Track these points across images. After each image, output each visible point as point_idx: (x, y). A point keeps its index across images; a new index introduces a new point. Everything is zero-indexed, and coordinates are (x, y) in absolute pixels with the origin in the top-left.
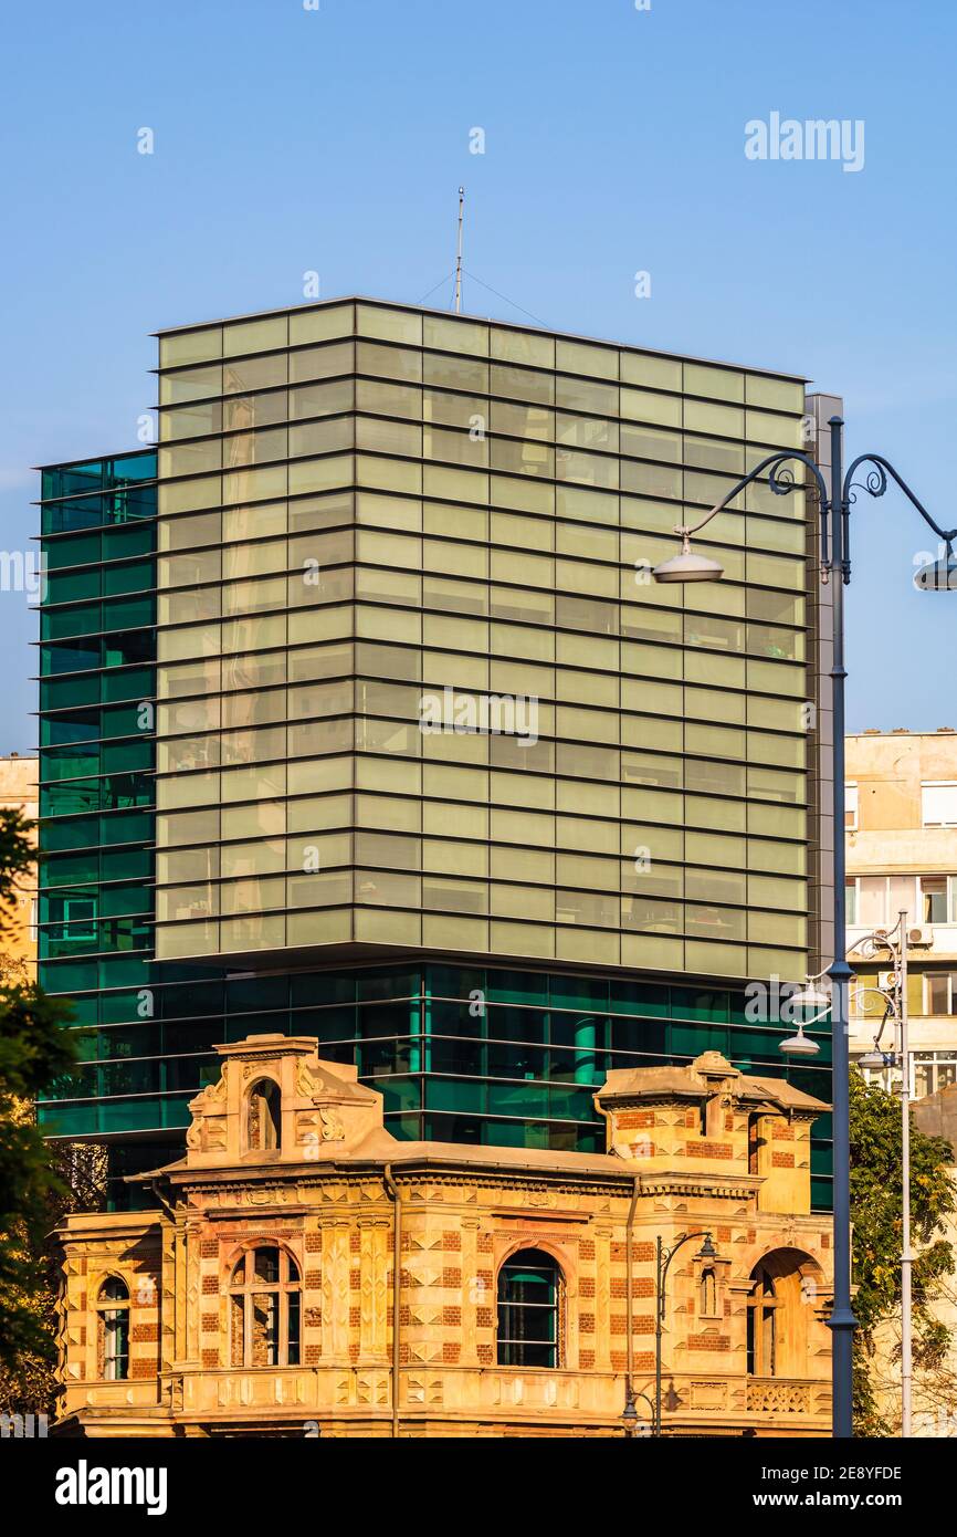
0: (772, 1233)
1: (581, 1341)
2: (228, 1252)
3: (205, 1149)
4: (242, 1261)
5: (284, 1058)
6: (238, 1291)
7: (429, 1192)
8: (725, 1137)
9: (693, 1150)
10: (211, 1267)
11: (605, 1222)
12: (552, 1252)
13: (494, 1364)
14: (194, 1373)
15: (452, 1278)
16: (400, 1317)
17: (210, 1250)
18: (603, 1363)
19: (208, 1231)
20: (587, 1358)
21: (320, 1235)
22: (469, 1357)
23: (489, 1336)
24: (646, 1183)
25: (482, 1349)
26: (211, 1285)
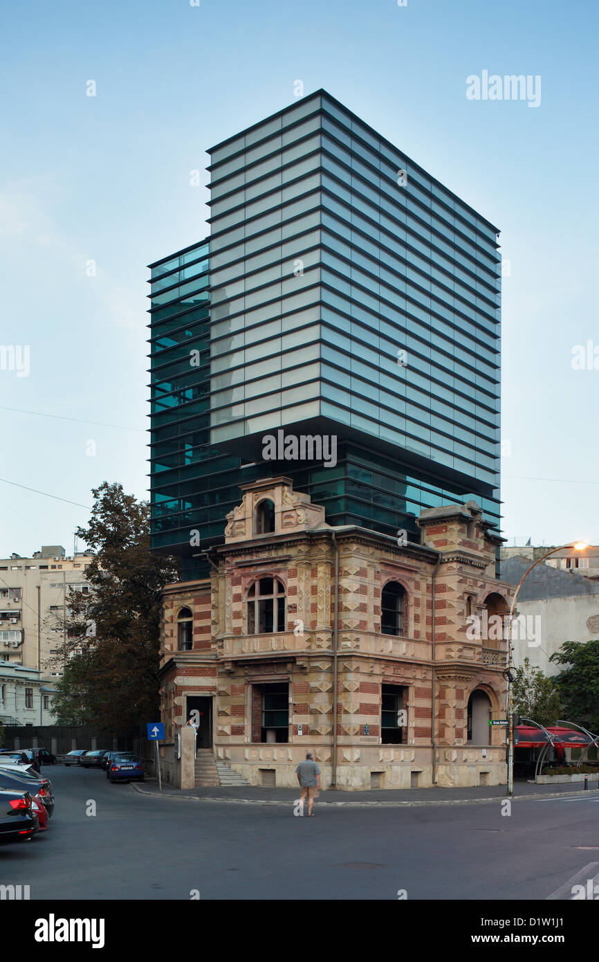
0: (491, 585)
1: (415, 627)
2: (246, 582)
3: (233, 535)
4: (253, 587)
5: (276, 488)
6: (251, 599)
7: (355, 547)
8: (476, 540)
9: (464, 543)
10: (238, 590)
11: (425, 574)
12: (404, 585)
13: (380, 633)
14: (228, 638)
15: (363, 590)
16: (337, 608)
17: (236, 582)
18: (423, 637)
19: (236, 574)
20: (417, 634)
21: (296, 569)
22: (371, 627)
23: (378, 620)
24: (444, 557)
25: (376, 625)
26: (237, 598)
